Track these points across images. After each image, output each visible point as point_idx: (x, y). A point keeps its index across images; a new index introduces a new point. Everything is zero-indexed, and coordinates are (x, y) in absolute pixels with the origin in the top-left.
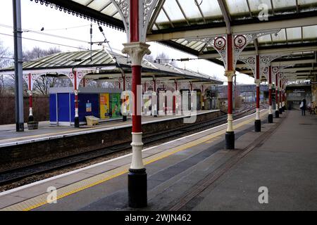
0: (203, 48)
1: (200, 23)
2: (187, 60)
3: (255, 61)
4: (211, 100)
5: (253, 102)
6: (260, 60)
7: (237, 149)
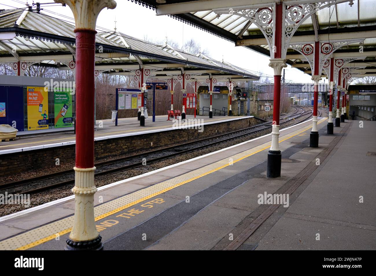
5: (307, 106)
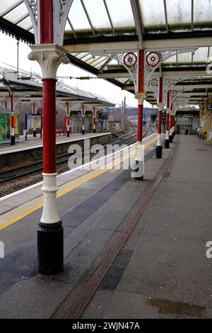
0: (103, 66)
1: (108, 35)
2: (88, 78)
3: (159, 84)
4: (102, 123)
6: (164, 82)
7: (146, 180)
